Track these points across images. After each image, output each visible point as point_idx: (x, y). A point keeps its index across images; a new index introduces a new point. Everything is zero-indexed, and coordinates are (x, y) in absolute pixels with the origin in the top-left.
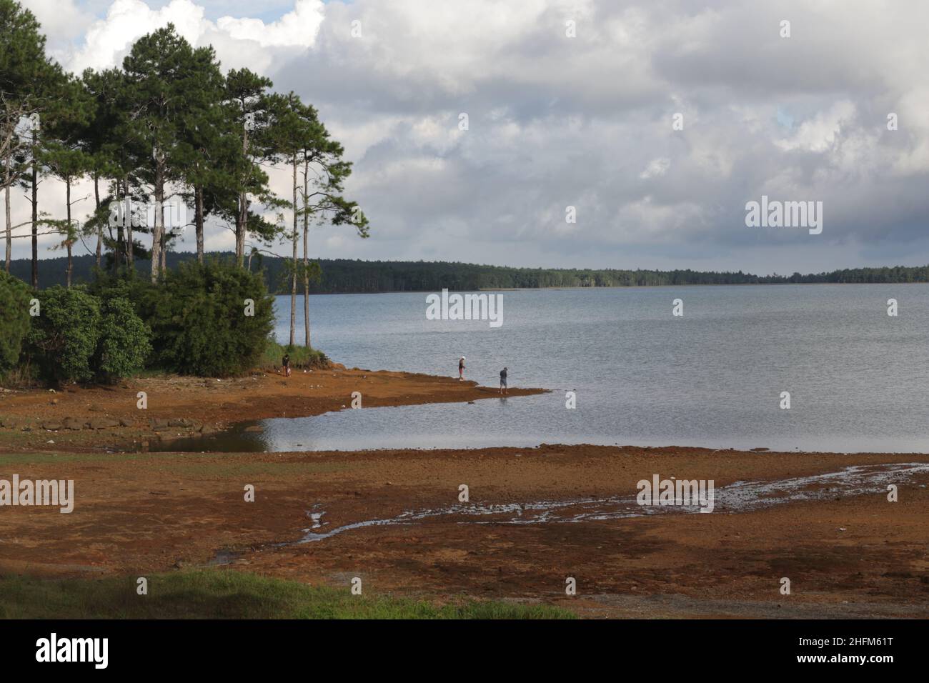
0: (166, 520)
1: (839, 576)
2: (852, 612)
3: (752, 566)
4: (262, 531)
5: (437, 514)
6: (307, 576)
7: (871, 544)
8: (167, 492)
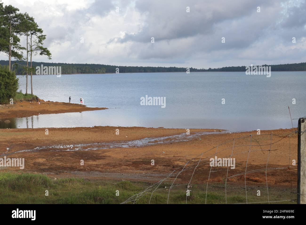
3: (127, 163)
7: (169, 157)
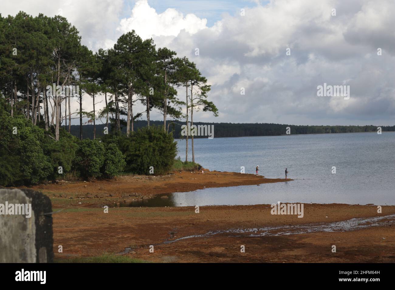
0: (111, 235)
1: (370, 258)
4: (148, 240)
7: (392, 245)
8: (116, 224)
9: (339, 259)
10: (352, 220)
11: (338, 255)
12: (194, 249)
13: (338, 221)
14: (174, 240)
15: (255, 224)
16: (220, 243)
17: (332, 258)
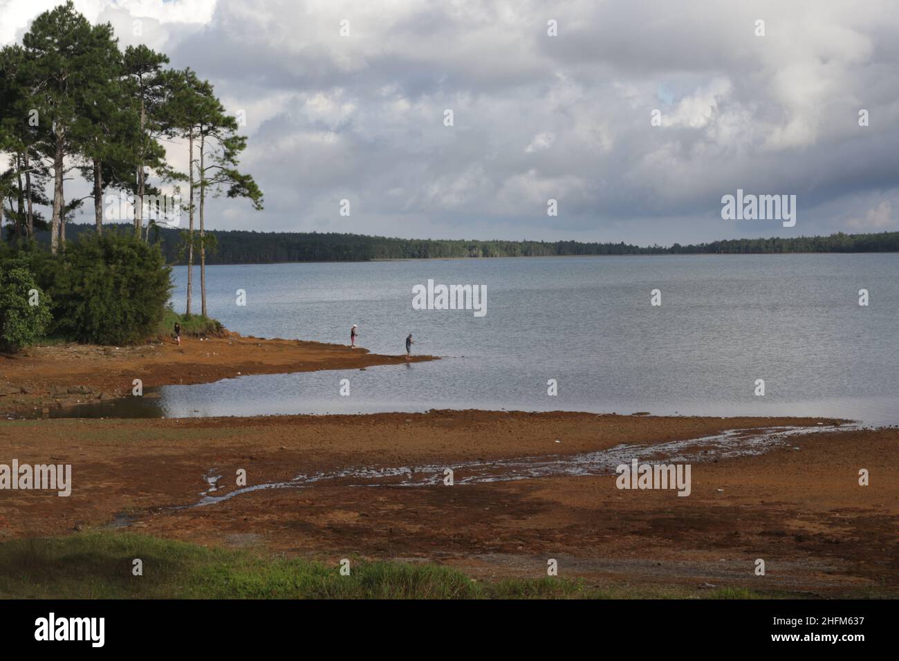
1: (717, 535)
2: (729, 569)
3: (633, 526)
4: (159, 495)
5: (330, 477)
6: (203, 538)
7: (748, 505)
8: (68, 457)
9: (645, 538)
10: (616, 449)
11: (637, 530)
12: (286, 515)
13: (588, 452)
14: (224, 495)
15: (399, 457)
16: (342, 503)
17: (627, 537)
